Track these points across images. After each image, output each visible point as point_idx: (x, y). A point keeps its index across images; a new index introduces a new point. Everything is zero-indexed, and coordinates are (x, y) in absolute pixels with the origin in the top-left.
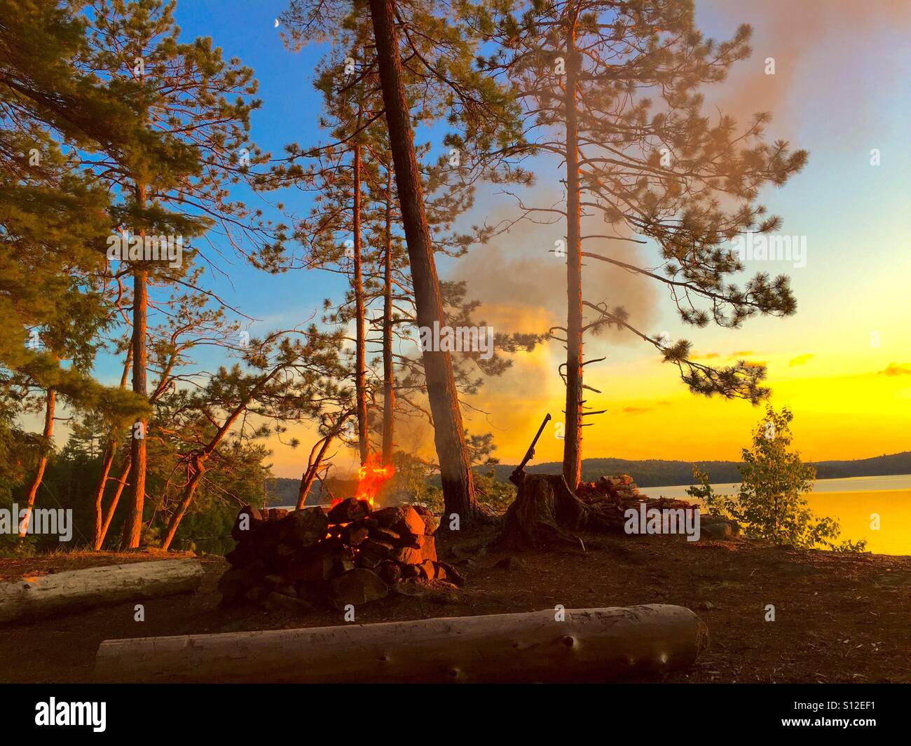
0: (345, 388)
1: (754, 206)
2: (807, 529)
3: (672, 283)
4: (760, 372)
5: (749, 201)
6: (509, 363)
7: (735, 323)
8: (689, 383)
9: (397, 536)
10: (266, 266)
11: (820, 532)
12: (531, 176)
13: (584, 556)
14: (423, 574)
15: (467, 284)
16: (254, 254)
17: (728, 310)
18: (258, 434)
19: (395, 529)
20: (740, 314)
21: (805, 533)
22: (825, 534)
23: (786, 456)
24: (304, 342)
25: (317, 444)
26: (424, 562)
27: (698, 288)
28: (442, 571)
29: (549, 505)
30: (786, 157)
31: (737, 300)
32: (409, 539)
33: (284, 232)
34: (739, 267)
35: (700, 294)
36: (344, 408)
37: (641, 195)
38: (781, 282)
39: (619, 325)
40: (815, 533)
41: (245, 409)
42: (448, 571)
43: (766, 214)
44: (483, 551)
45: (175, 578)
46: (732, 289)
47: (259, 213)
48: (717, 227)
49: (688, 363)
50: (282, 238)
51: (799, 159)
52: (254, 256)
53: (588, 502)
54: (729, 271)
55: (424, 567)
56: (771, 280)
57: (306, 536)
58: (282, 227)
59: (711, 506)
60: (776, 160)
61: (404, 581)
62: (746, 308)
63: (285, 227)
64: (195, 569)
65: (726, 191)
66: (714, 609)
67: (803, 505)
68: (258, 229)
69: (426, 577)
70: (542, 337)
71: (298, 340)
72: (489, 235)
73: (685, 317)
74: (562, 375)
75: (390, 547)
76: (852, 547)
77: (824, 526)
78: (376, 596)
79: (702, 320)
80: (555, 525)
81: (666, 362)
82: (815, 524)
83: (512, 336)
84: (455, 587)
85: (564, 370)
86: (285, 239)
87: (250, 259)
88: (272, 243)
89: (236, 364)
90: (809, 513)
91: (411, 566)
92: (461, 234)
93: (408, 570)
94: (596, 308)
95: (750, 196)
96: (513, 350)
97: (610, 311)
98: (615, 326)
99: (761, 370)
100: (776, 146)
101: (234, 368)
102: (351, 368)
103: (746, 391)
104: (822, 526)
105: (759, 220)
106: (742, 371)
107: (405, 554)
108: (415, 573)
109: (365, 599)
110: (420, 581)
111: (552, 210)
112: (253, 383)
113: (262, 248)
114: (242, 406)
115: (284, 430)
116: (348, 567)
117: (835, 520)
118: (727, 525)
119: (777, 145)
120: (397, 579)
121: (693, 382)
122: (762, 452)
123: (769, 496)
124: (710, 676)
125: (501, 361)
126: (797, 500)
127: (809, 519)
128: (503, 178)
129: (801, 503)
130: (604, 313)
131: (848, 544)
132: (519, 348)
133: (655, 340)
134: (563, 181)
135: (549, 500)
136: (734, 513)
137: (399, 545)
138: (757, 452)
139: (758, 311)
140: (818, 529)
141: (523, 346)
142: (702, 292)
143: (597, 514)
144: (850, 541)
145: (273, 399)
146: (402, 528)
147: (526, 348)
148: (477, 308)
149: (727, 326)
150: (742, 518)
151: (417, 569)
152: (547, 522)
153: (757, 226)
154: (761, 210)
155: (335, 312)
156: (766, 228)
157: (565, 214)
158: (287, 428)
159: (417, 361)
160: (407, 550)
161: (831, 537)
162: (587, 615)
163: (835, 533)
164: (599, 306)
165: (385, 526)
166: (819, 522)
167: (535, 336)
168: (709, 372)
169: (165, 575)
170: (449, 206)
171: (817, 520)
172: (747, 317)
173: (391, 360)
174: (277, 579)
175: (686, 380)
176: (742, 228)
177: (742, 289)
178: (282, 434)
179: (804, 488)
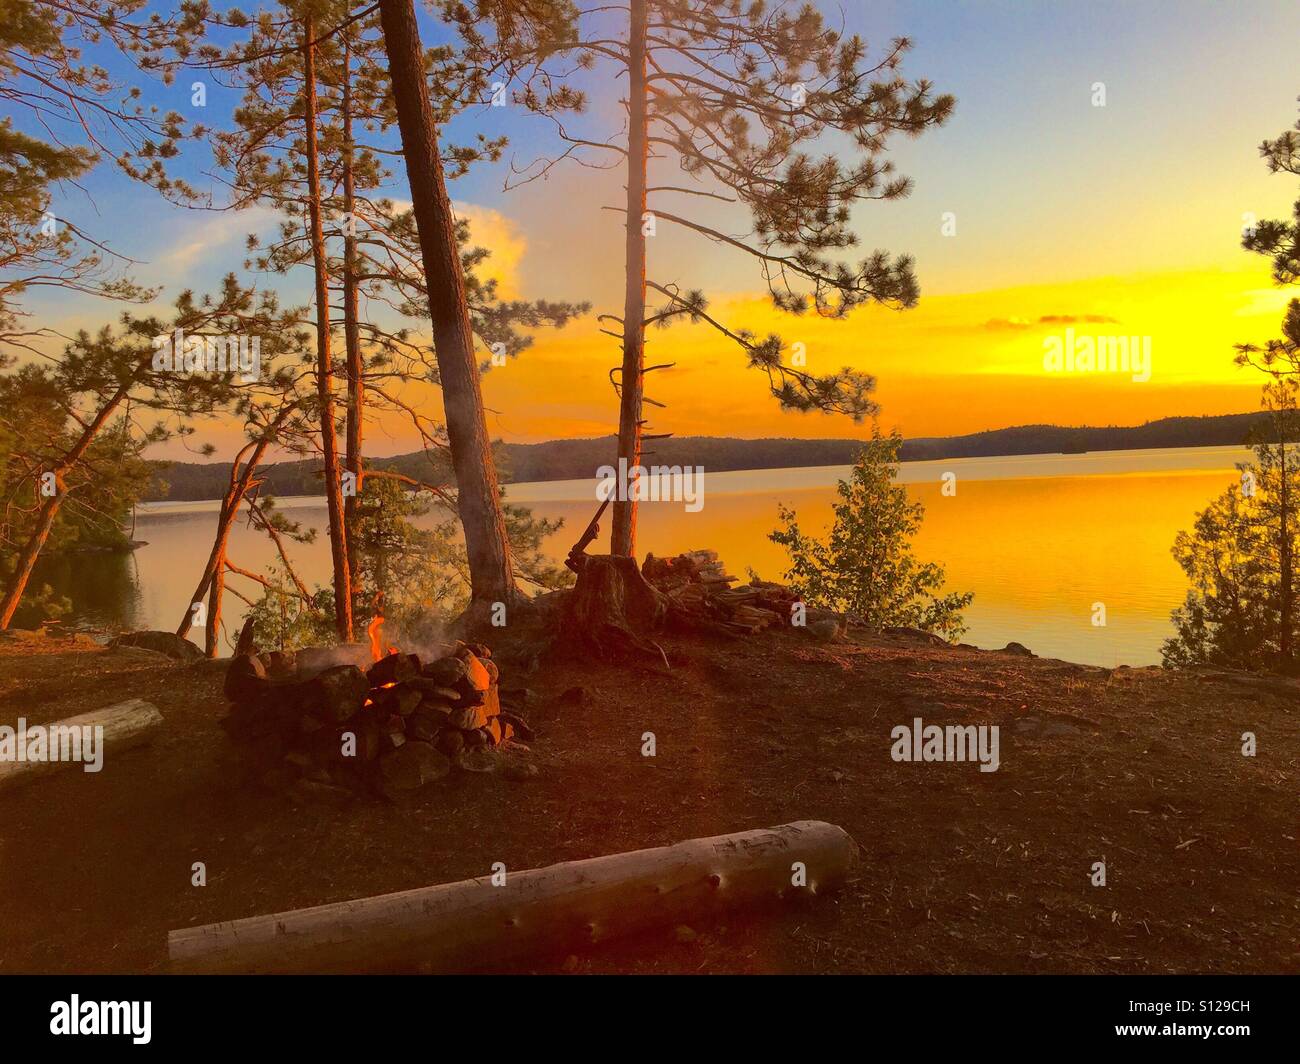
0: (283, 369)
1: (879, 160)
2: (908, 579)
3: (765, 257)
4: (869, 383)
5: (873, 154)
6: (529, 342)
7: (841, 312)
8: (781, 397)
9: (457, 696)
10: (148, 176)
11: (922, 581)
12: (581, 98)
13: (669, 677)
14: (491, 739)
15: (469, 224)
16: (127, 155)
17: (834, 295)
18: (152, 438)
19: (456, 687)
20: (848, 302)
21: (904, 585)
22: (928, 583)
23: (892, 492)
24: (218, 298)
25: (244, 450)
26: (489, 724)
27: (798, 265)
28: (509, 727)
29: (618, 599)
30: (928, 102)
31: (845, 282)
32: (473, 698)
33: (178, 126)
34: (852, 240)
35: (800, 273)
36: (284, 399)
37: (726, 119)
38: (904, 264)
39: (693, 315)
40: (915, 584)
41: (127, 397)
42: (517, 726)
43: (893, 173)
44: (535, 664)
45: (126, 732)
46: (841, 269)
47: (135, 93)
48: (830, 186)
49: (781, 368)
50: (175, 134)
51: (943, 107)
52: (127, 159)
53: (664, 590)
54: (841, 246)
55: (490, 728)
56: (891, 262)
57: (342, 707)
58: (174, 119)
59: (796, 553)
60: (914, 105)
61: (467, 751)
62: (856, 294)
63: (181, 120)
64: (150, 716)
65: (842, 129)
66: (843, 781)
67: (904, 550)
68: (135, 119)
69: (493, 742)
70: (578, 307)
71: (207, 296)
72: (500, 149)
73: (778, 300)
74: (615, 384)
75: (449, 711)
76: (958, 601)
77: (927, 573)
78: (434, 774)
79: (799, 306)
80: (626, 627)
81: (753, 367)
82: (916, 571)
83: (534, 305)
84: (528, 749)
85: (618, 377)
86: (179, 135)
87: (121, 164)
88: (160, 141)
89: (106, 326)
90: (912, 559)
91: (476, 731)
92: (461, 147)
93: (472, 737)
94: (664, 291)
95: (876, 145)
96: (535, 324)
97: (682, 296)
98: (688, 316)
99: (870, 380)
100: (916, 86)
101: (102, 333)
102: (290, 339)
103: (850, 406)
104: (924, 574)
105: (883, 180)
106: (846, 380)
107: (469, 719)
108: (480, 741)
109: (422, 780)
110: (487, 748)
111: (606, 146)
112: (136, 358)
113: (142, 147)
114: (122, 393)
115: (191, 431)
116: (398, 740)
117: (940, 566)
118: (835, 622)
119: (918, 84)
120: (460, 750)
121: (787, 396)
122: (861, 484)
123: (866, 538)
124: (860, 901)
125: (517, 339)
126: (899, 544)
127: (911, 566)
128: (543, 103)
129: (903, 547)
130: (675, 298)
131: (953, 597)
132: (544, 322)
133: (739, 336)
134: (624, 102)
135: (617, 591)
136: (823, 561)
137: (460, 707)
138: (856, 483)
139: (871, 299)
140: (919, 578)
141: (550, 320)
142: (802, 271)
143: (680, 612)
144: (955, 594)
145: (168, 382)
146: (464, 685)
147: (553, 322)
148: (484, 260)
149: (831, 316)
150: (832, 568)
151: (484, 736)
152: (616, 624)
153: (879, 191)
154: (888, 168)
155: (265, 254)
156: (892, 193)
157: (625, 153)
158: (196, 428)
159: (396, 336)
160: (471, 711)
161: (934, 587)
162: (732, 845)
163: (939, 582)
164: (667, 288)
165: (442, 685)
166: (922, 569)
167: (568, 307)
168: (804, 380)
169: (112, 730)
170: (442, 99)
171: (919, 567)
172: (856, 306)
173: (357, 335)
174: (303, 760)
175: (777, 393)
176: (862, 191)
177: (855, 270)
178: (188, 437)
179: (908, 530)
